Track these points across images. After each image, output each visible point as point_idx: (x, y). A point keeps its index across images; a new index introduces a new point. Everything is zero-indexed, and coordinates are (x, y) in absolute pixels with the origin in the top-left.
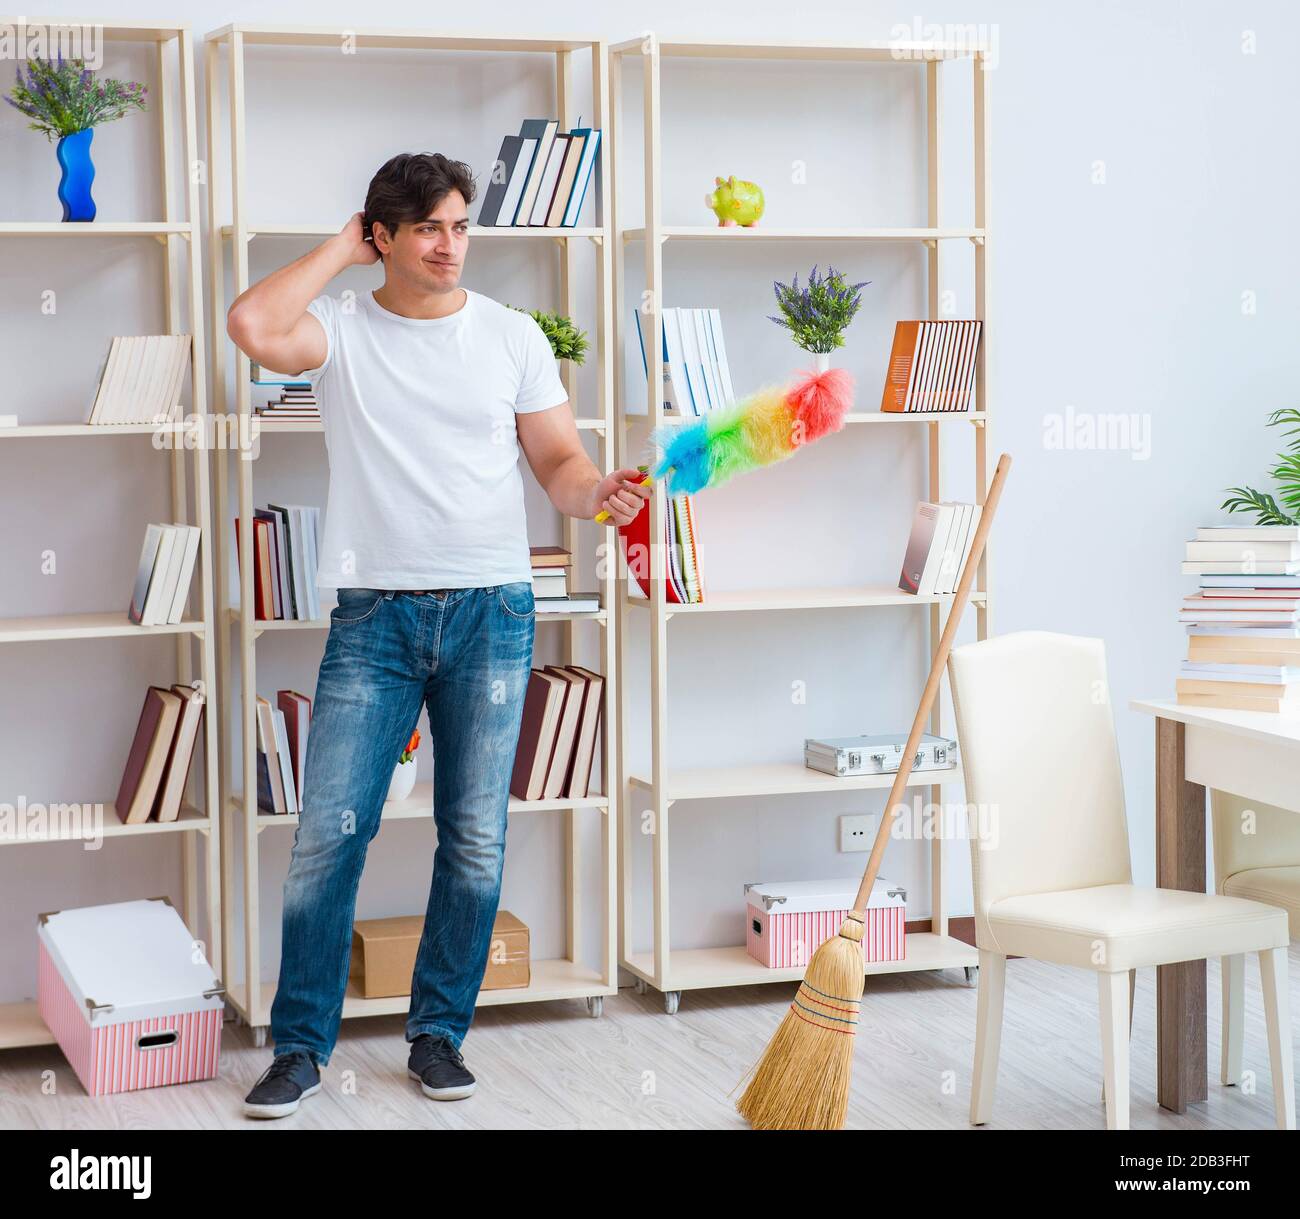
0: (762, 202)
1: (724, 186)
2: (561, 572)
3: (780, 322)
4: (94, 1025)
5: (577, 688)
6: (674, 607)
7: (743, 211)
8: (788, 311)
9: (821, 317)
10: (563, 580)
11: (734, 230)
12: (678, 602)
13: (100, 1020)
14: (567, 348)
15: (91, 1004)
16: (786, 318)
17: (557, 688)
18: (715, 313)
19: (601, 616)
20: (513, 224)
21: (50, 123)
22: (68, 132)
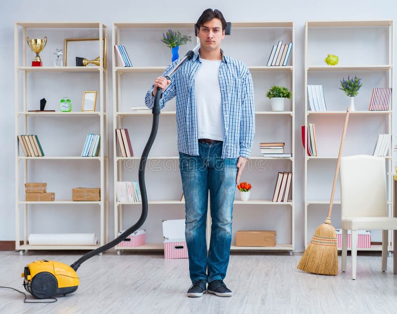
0: (338, 60)
1: (329, 56)
2: (282, 147)
3: (342, 89)
4: (164, 242)
5: (286, 176)
6: (310, 157)
7: (332, 62)
8: (343, 87)
9: (350, 88)
10: (282, 150)
11: (330, 66)
12: (310, 155)
13: (166, 241)
14: (285, 95)
15: (164, 237)
16: (342, 88)
17: (281, 176)
18: (321, 86)
19: (291, 158)
20: (271, 66)
21: (170, 45)
22: (173, 47)
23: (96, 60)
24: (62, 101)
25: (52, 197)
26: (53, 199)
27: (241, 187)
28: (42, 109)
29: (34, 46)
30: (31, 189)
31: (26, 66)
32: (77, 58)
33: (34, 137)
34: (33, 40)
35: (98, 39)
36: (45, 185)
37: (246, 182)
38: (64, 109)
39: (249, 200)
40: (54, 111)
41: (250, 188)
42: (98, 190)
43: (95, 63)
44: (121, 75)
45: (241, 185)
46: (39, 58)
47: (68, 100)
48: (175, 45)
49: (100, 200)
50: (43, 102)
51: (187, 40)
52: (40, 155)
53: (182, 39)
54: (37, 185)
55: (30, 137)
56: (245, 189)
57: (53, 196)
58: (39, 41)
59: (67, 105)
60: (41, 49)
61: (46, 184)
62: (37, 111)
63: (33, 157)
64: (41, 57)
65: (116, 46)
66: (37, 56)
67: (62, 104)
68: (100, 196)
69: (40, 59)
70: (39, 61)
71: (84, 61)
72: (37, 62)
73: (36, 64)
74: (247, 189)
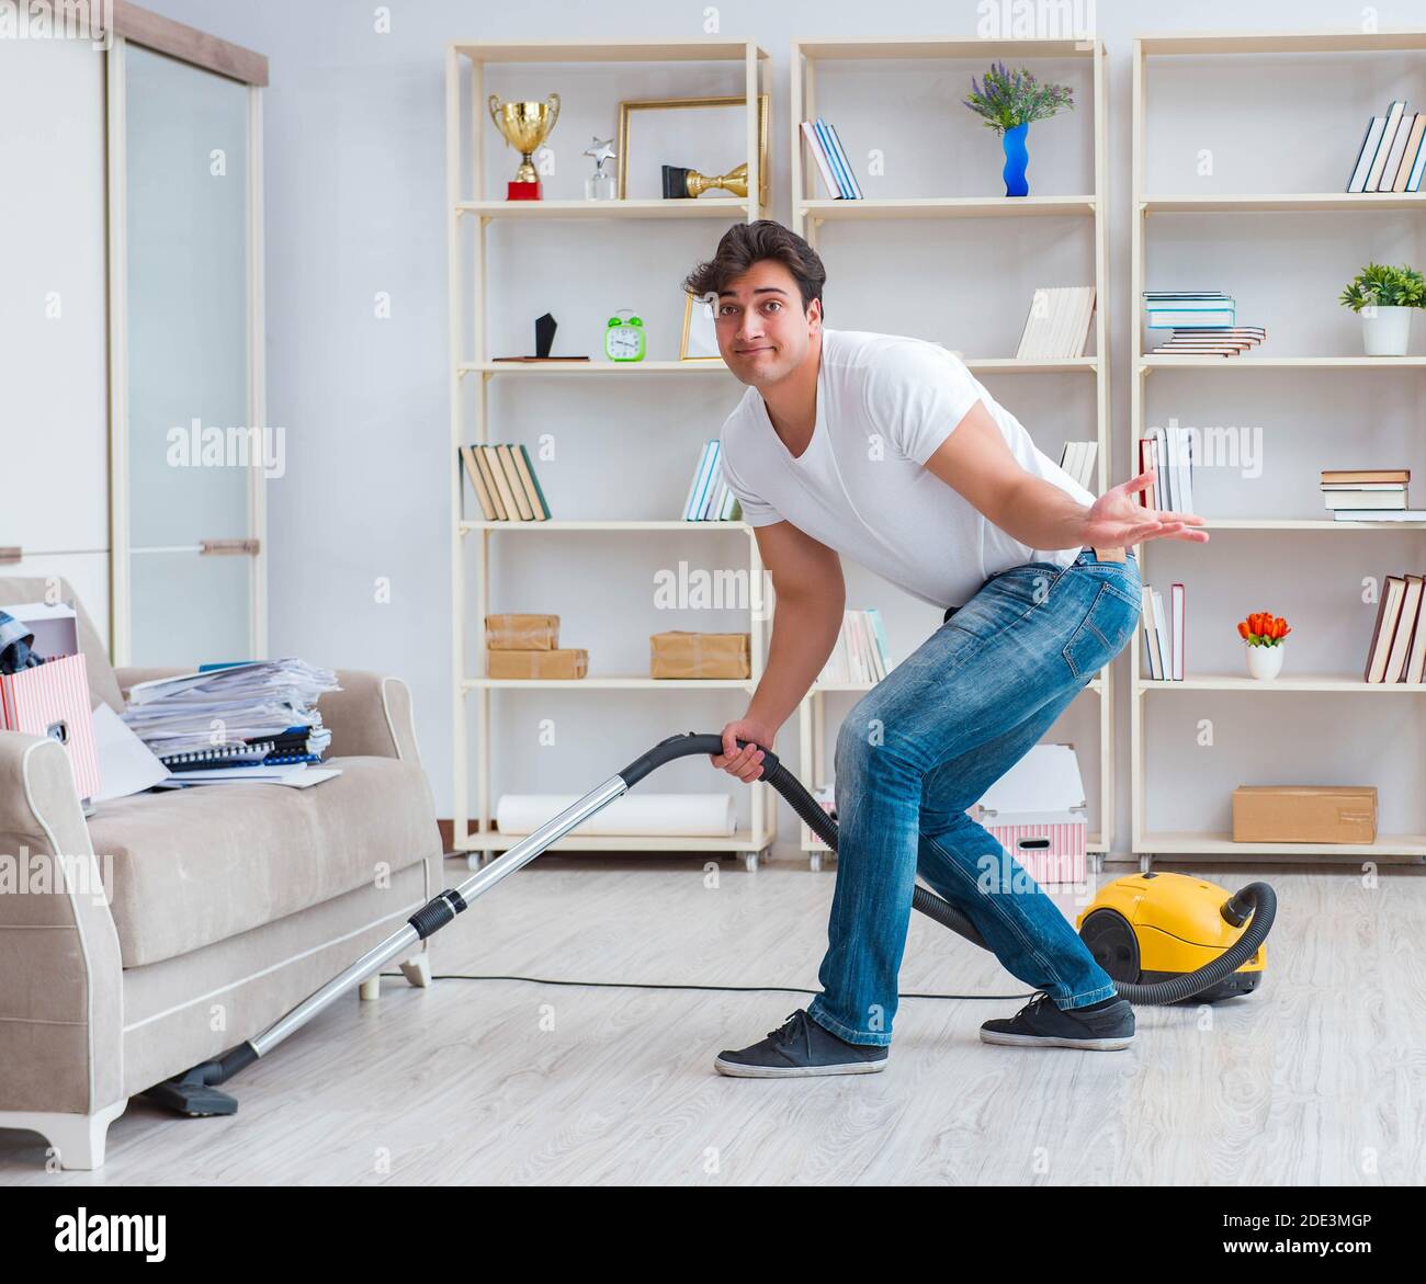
2: (1399, 487)
5: (1414, 589)
10: (1402, 494)
14: (1414, 297)
17: (1396, 588)
20: (1363, 191)
21: (997, 120)
22: (1009, 128)
23: (732, 176)
24: (613, 323)
25: (577, 665)
26: (581, 673)
27: (1253, 631)
28: (543, 351)
29: (514, 127)
30: (508, 634)
31: (483, 198)
32: (664, 168)
33: (516, 451)
34: (510, 106)
35: (743, 102)
36: (553, 622)
37: (1270, 614)
38: (618, 351)
39: (1281, 675)
40: (586, 358)
41: (1282, 633)
42: (744, 640)
43: (730, 188)
44: (818, 229)
45: (1251, 621)
46: (530, 171)
47: (632, 321)
48: (1016, 121)
49: (748, 677)
50: (546, 329)
51: (1058, 99)
52: (539, 514)
53: (1039, 99)
54: (527, 622)
55: (504, 452)
56: (1266, 638)
57: (580, 663)
58: (532, 110)
59: (630, 339)
60: (539, 135)
61: (557, 618)
62: (527, 359)
63: (515, 524)
64: (536, 166)
65: (807, 127)
66: (525, 160)
67: (614, 334)
68: (749, 661)
69: (535, 174)
70: (531, 179)
71: (689, 181)
72: (525, 185)
73: (523, 191)
74: (1274, 635)
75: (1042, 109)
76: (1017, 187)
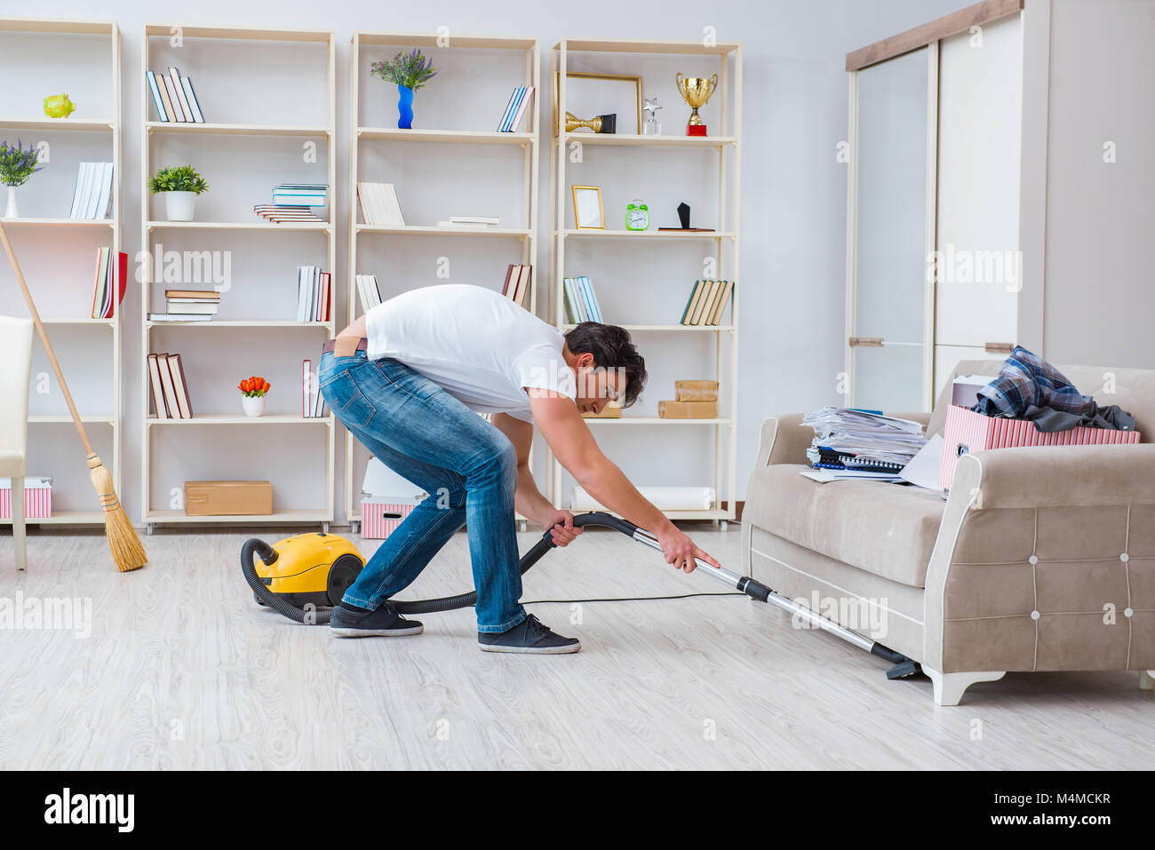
28: (685, 225)
31: (721, 135)
32: (615, 115)
46: (698, 119)
50: (684, 211)
54: (694, 385)
57: (663, 408)
61: (677, 383)
64: (688, 120)
66: (696, 109)
70: (699, 124)
71: (600, 123)
72: (696, 126)
73: (697, 130)
74: (248, 390)
75: (390, 76)
76: (405, 123)
